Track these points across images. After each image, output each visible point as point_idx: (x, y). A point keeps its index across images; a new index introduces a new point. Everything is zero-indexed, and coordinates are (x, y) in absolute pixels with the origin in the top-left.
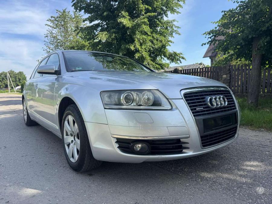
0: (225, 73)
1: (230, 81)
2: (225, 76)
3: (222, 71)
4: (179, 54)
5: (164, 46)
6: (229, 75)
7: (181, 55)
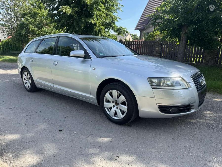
0: (158, 46)
1: (161, 52)
2: (157, 48)
3: (156, 44)
4: (124, 29)
5: (113, 22)
6: (160, 48)
7: (126, 30)
